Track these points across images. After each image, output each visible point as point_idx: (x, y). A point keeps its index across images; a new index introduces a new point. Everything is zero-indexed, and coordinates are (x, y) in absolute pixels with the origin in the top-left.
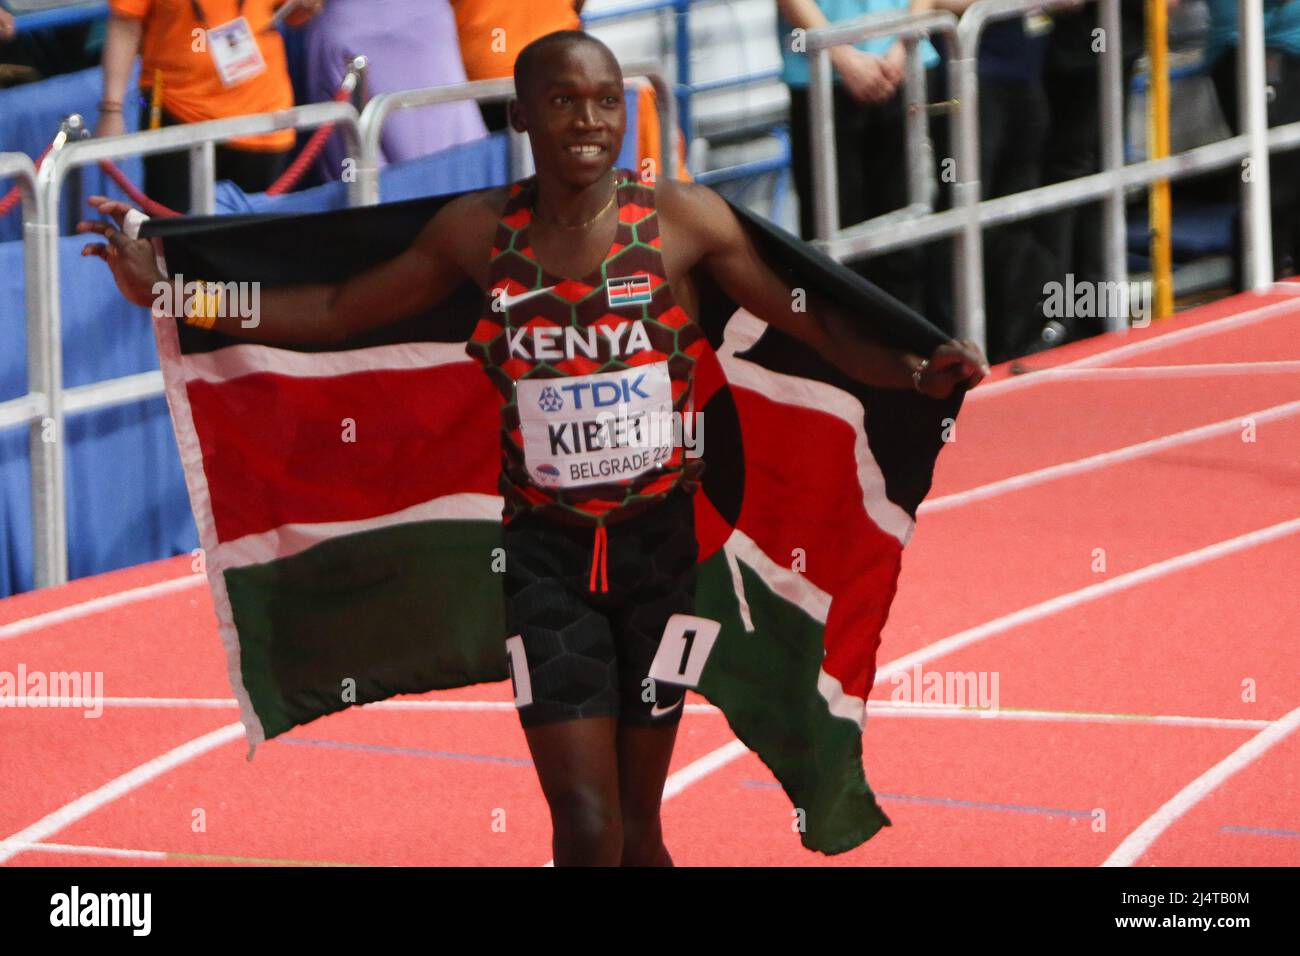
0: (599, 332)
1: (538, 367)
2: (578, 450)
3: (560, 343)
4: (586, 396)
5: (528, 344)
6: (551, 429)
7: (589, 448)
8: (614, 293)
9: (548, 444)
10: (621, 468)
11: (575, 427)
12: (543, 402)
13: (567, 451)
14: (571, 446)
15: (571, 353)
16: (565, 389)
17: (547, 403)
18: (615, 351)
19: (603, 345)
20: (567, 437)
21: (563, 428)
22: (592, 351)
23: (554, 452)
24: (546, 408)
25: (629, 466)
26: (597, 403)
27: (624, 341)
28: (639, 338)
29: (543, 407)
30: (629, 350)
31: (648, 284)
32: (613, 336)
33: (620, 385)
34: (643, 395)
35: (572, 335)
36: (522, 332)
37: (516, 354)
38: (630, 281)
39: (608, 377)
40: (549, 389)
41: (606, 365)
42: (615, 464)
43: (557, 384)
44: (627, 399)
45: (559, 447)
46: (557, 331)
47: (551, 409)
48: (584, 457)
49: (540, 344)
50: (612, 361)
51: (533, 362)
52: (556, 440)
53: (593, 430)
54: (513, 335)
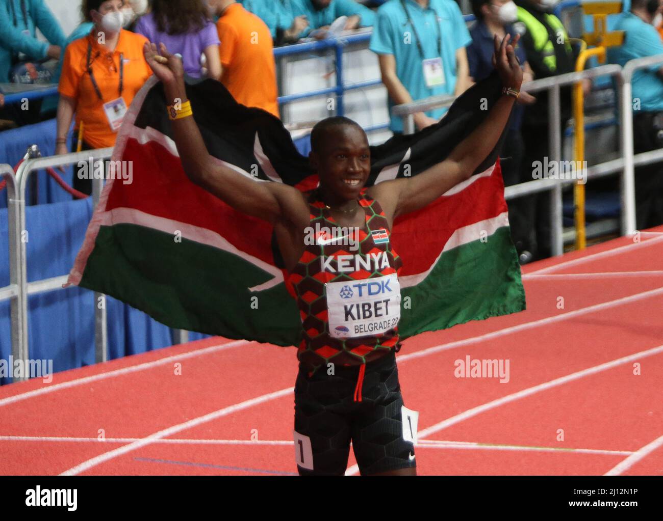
0: (371, 257)
1: (339, 276)
2: (359, 318)
3: (352, 263)
4: (365, 290)
5: (334, 264)
6: (346, 307)
7: (365, 317)
8: (376, 237)
9: (344, 315)
10: (378, 328)
11: (358, 306)
12: (342, 294)
13: (354, 319)
14: (356, 316)
15: (358, 269)
16: (355, 286)
17: (344, 294)
18: (377, 267)
19: (372, 263)
20: (354, 311)
21: (352, 306)
22: (368, 267)
23: (347, 319)
24: (344, 296)
25: (382, 327)
26: (370, 293)
27: (380, 262)
28: (385, 261)
29: (342, 296)
30: (382, 267)
31: (386, 233)
32: (376, 259)
33: (381, 284)
34: (390, 290)
35: (358, 259)
36: (331, 258)
37: (327, 270)
38: (378, 232)
39: (376, 280)
40: (346, 287)
41: (373, 274)
42: (376, 325)
43: (351, 284)
44: (383, 292)
45: (349, 316)
46: (351, 257)
47: (347, 297)
48: (362, 321)
49: (340, 264)
50: (376, 272)
51: (337, 274)
52: (348, 313)
53: (367, 308)
54: (326, 260)
